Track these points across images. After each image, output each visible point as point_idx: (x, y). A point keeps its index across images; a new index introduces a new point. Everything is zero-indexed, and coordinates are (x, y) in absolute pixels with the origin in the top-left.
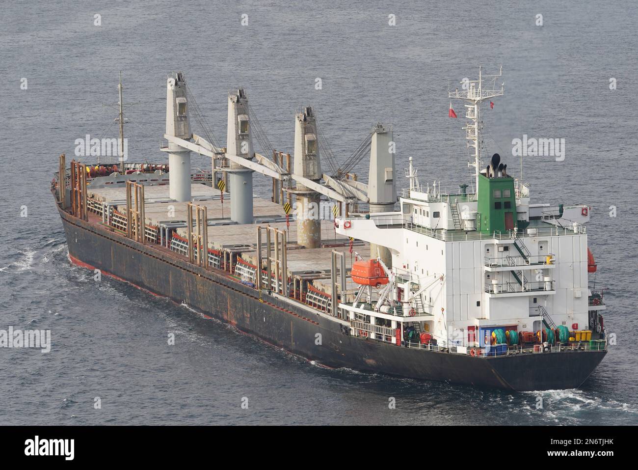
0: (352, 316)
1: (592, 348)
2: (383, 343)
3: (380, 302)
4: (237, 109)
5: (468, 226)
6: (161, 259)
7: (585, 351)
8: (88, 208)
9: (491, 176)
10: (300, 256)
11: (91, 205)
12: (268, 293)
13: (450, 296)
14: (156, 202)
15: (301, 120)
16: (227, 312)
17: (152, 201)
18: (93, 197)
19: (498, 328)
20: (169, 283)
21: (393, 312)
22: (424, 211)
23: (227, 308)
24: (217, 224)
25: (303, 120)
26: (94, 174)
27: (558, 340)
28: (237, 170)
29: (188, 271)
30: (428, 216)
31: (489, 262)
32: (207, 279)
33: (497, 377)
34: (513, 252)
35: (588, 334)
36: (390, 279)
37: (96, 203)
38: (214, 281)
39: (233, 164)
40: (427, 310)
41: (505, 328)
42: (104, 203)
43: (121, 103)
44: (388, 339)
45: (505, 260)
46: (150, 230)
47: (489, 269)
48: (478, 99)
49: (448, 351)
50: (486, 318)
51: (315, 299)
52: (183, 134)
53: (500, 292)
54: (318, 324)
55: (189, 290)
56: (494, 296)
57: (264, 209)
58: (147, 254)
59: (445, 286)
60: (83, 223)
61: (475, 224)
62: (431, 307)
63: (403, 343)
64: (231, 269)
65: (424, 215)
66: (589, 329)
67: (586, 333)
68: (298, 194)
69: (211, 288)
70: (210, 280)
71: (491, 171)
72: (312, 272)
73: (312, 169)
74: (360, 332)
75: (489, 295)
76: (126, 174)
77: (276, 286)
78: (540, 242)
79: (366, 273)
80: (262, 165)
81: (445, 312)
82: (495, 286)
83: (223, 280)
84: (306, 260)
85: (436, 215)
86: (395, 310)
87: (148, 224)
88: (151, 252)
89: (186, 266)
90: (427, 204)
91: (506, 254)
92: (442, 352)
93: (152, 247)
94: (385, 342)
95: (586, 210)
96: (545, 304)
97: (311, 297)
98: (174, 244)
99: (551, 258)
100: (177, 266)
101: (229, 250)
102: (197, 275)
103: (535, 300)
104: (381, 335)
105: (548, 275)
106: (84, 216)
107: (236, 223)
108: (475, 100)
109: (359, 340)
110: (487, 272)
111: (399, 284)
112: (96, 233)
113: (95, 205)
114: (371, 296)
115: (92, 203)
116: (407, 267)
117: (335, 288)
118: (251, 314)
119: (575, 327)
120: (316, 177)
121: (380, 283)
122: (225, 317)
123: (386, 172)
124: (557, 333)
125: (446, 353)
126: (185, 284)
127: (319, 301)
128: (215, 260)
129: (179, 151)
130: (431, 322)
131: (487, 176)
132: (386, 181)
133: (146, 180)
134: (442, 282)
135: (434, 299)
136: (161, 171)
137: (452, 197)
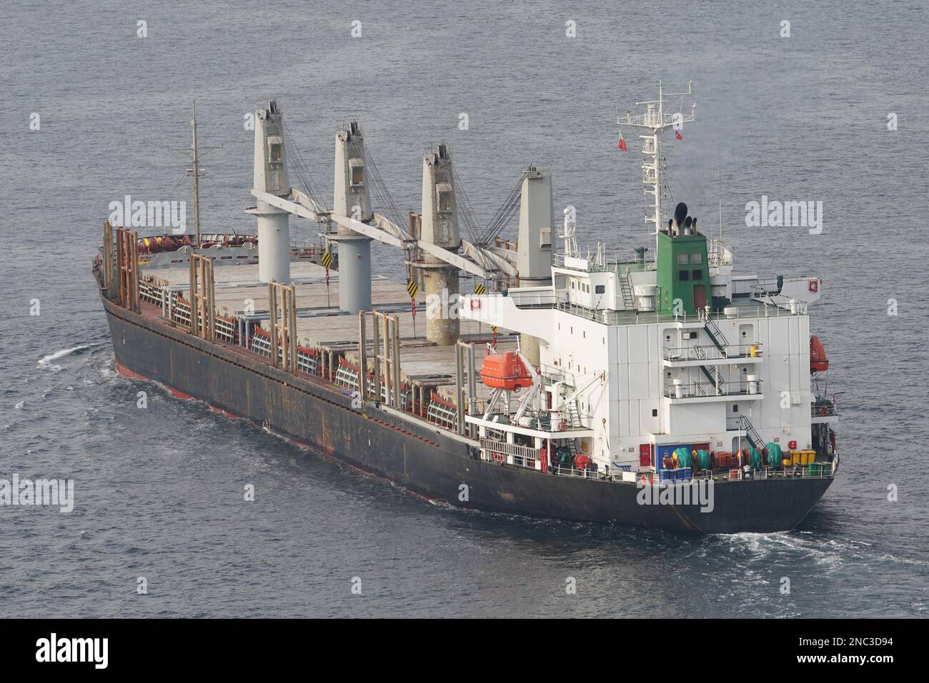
0: (482, 433)
1: (812, 474)
2: (524, 470)
3: (520, 412)
4: (348, 150)
5: (644, 305)
6: (235, 364)
7: (803, 477)
8: (142, 296)
9: (675, 234)
10: (427, 356)
11: (149, 292)
12: (375, 405)
13: (615, 401)
14: (239, 286)
15: (430, 164)
16: (321, 433)
17: (234, 285)
18: (152, 280)
19: (681, 446)
20: (246, 397)
21: (537, 425)
22: (583, 284)
23: (322, 430)
24: (319, 315)
25: (433, 163)
26: (155, 248)
27: (766, 462)
28: (347, 238)
29: (271, 378)
30: (588, 292)
31: (669, 354)
32: (296, 388)
33: (678, 514)
34: (703, 340)
35: (810, 456)
36: (533, 380)
37: (156, 289)
38: (304, 392)
39: (341, 229)
40: (585, 423)
41: (691, 447)
42: (164, 288)
43: (196, 146)
44: (531, 463)
45: (692, 352)
46: (225, 324)
47: (669, 364)
48: (658, 126)
49: (610, 479)
50: (666, 432)
51: (439, 413)
52: (278, 188)
53: (684, 397)
54: (438, 446)
55: (272, 405)
56: (675, 401)
57: (392, 294)
58: (217, 357)
59: (607, 388)
60: (133, 316)
61: (653, 302)
62: (590, 417)
63: (550, 469)
64: (330, 376)
65: (584, 290)
66: (813, 448)
67: (808, 454)
68: (427, 269)
69: (300, 402)
70: (300, 390)
71: (675, 228)
72: (439, 376)
73: (446, 233)
74: (494, 455)
75: (669, 401)
76: (201, 247)
77: (386, 396)
78: (742, 327)
79: (500, 371)
80: (382, 229)
81: (607, 424)
82: (677, 387)
83: (316, 390)
84: (435, 360)
85: (600, 290)
86: (539, 423)
87: (223, 315)
88: (223, 354)
89: (269, 371)
90: (587, 275)
91: (694, 342)
92: (602, 481)
93: (224, 347)
94: (526, 468)
95: (816, 283)
96: (749, 413)
97: (434, 411)
98: (257, 342)
99: (757, 348)
100: (257, 373)
101: (327, 349)
102: (283, 383)
103: (735, 409)
104: (520, 458)
105: (753, 371)
106: (135, 306)
107: (347, 313)
108: (654, 128)
109: (491, 465)
110: (667, 368)
111: (546, 387)
112: (150, 330)
113: (155, 292)
114: (509, 404)
115: (150, 290)
116: (559, 364)
117: (461, 395)
118: (351, 435)
119: (792, 445)
120: (453, 244)
121: (520, 386)
122: (319, 442)
123: (541, 234)
124: (764, 453)
125: (608, 481)
126: (267, 398)
127: (445, 415)
128: (310, 363)
129: (272, 213)
130: (590, 439)
131: (669, 234)
132: (542, 246)
133: (230, 257)
134: (603, 383)
135: (593, 406)
136: (251, 243)
137: (621, 266)
